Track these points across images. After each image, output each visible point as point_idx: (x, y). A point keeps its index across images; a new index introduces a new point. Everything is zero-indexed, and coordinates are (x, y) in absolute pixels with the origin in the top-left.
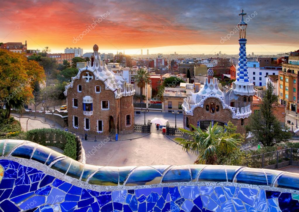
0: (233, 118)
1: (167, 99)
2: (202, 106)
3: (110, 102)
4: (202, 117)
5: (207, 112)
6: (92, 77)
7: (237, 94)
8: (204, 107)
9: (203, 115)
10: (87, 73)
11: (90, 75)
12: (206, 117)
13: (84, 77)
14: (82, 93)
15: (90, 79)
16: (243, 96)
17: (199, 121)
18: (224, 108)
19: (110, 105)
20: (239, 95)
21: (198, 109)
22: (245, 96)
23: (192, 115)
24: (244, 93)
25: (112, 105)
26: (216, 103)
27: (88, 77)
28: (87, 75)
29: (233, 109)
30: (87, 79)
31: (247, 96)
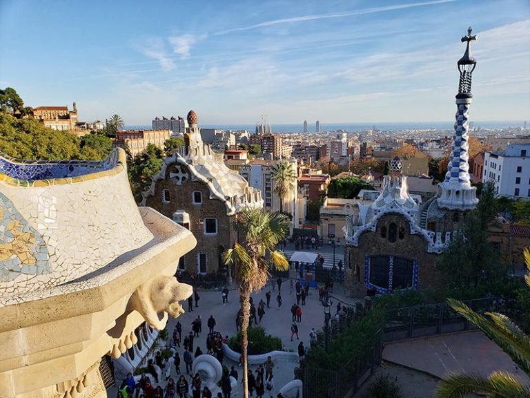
0: (429, 251)
1: (327, 219)
2: (374, 229)
3: (218, 221)
4: (374, 248)
5: (383, 240)
6: (186, 175)
7: (443, 206)
8: (376, 231)
9: (375, 246)
10: (178, 167)
11: (183, 172)
12: (380, 249)
13: (172, 175)
14: (170, 204)
15: (184, 178)
16: (453, 211)
17: (368, 257)
18: (413, 232)
19: (218, 227)
20: (445, 209)
21: (367, 234)
22: (456, 210)
23: (357, 245)
24: (456, 205)
25: (222, 226)
26: (398, 222)
27: (180, 175)
28: (177, 171)
29: (429, 234)
30: (178, 178)
31: (461, 211)
